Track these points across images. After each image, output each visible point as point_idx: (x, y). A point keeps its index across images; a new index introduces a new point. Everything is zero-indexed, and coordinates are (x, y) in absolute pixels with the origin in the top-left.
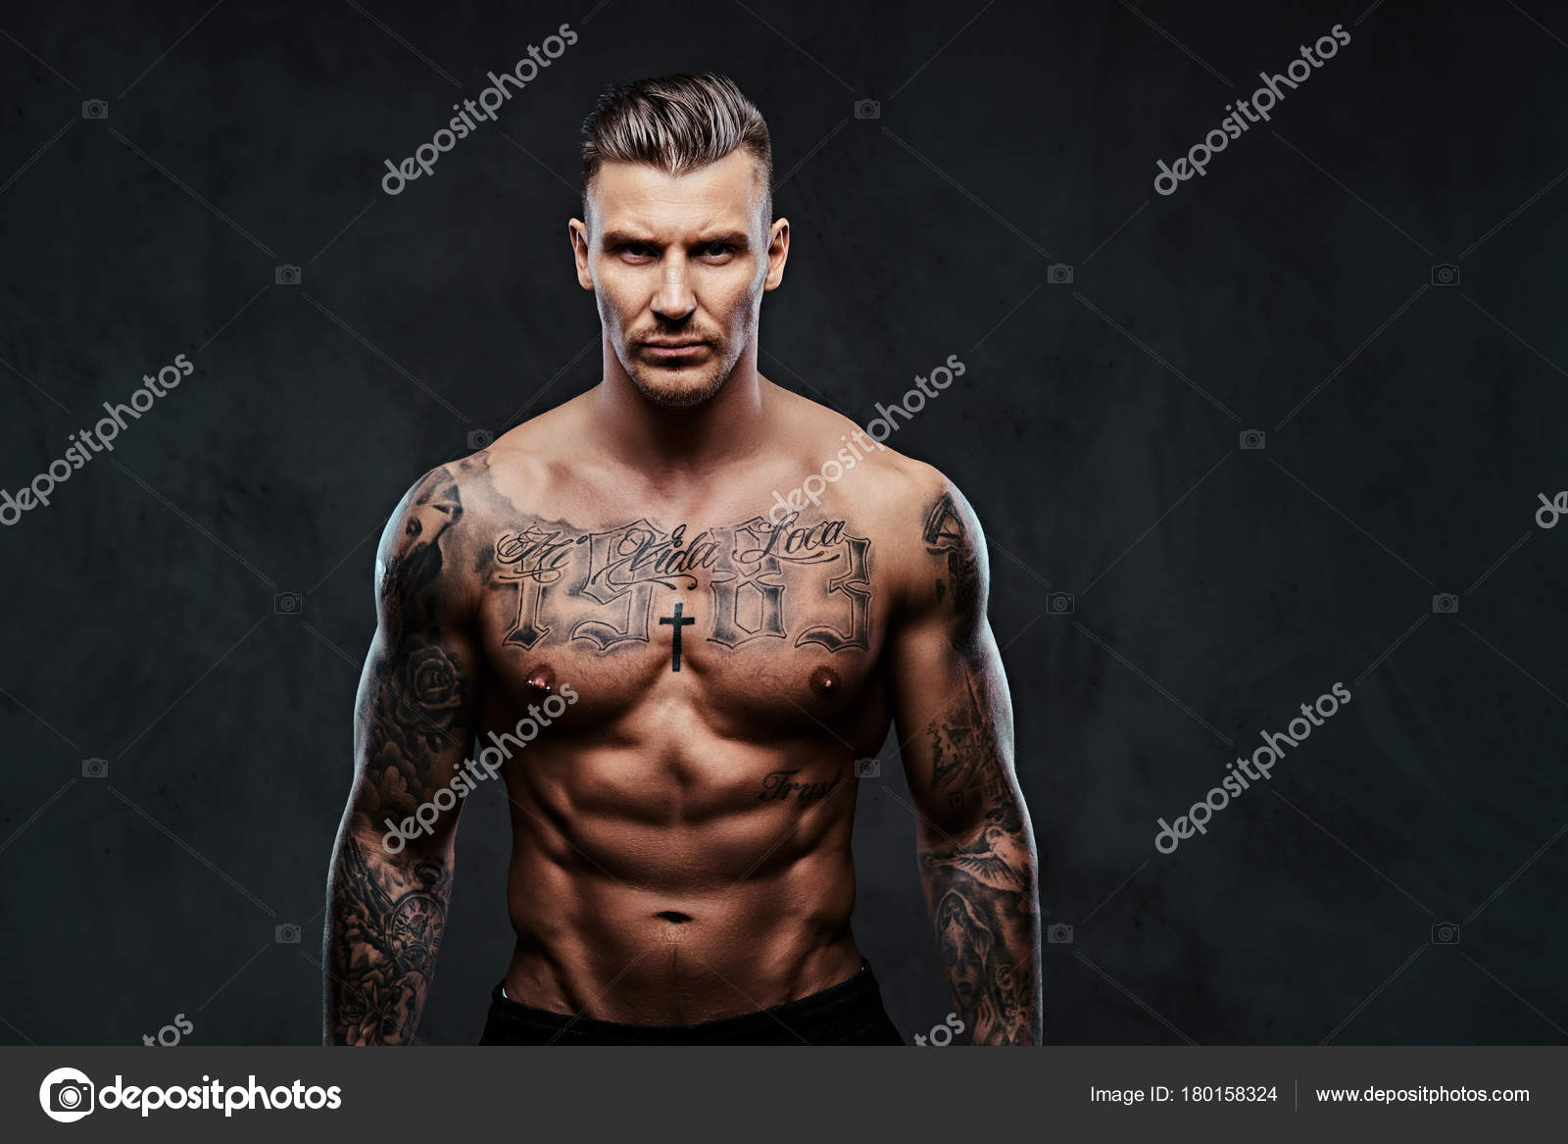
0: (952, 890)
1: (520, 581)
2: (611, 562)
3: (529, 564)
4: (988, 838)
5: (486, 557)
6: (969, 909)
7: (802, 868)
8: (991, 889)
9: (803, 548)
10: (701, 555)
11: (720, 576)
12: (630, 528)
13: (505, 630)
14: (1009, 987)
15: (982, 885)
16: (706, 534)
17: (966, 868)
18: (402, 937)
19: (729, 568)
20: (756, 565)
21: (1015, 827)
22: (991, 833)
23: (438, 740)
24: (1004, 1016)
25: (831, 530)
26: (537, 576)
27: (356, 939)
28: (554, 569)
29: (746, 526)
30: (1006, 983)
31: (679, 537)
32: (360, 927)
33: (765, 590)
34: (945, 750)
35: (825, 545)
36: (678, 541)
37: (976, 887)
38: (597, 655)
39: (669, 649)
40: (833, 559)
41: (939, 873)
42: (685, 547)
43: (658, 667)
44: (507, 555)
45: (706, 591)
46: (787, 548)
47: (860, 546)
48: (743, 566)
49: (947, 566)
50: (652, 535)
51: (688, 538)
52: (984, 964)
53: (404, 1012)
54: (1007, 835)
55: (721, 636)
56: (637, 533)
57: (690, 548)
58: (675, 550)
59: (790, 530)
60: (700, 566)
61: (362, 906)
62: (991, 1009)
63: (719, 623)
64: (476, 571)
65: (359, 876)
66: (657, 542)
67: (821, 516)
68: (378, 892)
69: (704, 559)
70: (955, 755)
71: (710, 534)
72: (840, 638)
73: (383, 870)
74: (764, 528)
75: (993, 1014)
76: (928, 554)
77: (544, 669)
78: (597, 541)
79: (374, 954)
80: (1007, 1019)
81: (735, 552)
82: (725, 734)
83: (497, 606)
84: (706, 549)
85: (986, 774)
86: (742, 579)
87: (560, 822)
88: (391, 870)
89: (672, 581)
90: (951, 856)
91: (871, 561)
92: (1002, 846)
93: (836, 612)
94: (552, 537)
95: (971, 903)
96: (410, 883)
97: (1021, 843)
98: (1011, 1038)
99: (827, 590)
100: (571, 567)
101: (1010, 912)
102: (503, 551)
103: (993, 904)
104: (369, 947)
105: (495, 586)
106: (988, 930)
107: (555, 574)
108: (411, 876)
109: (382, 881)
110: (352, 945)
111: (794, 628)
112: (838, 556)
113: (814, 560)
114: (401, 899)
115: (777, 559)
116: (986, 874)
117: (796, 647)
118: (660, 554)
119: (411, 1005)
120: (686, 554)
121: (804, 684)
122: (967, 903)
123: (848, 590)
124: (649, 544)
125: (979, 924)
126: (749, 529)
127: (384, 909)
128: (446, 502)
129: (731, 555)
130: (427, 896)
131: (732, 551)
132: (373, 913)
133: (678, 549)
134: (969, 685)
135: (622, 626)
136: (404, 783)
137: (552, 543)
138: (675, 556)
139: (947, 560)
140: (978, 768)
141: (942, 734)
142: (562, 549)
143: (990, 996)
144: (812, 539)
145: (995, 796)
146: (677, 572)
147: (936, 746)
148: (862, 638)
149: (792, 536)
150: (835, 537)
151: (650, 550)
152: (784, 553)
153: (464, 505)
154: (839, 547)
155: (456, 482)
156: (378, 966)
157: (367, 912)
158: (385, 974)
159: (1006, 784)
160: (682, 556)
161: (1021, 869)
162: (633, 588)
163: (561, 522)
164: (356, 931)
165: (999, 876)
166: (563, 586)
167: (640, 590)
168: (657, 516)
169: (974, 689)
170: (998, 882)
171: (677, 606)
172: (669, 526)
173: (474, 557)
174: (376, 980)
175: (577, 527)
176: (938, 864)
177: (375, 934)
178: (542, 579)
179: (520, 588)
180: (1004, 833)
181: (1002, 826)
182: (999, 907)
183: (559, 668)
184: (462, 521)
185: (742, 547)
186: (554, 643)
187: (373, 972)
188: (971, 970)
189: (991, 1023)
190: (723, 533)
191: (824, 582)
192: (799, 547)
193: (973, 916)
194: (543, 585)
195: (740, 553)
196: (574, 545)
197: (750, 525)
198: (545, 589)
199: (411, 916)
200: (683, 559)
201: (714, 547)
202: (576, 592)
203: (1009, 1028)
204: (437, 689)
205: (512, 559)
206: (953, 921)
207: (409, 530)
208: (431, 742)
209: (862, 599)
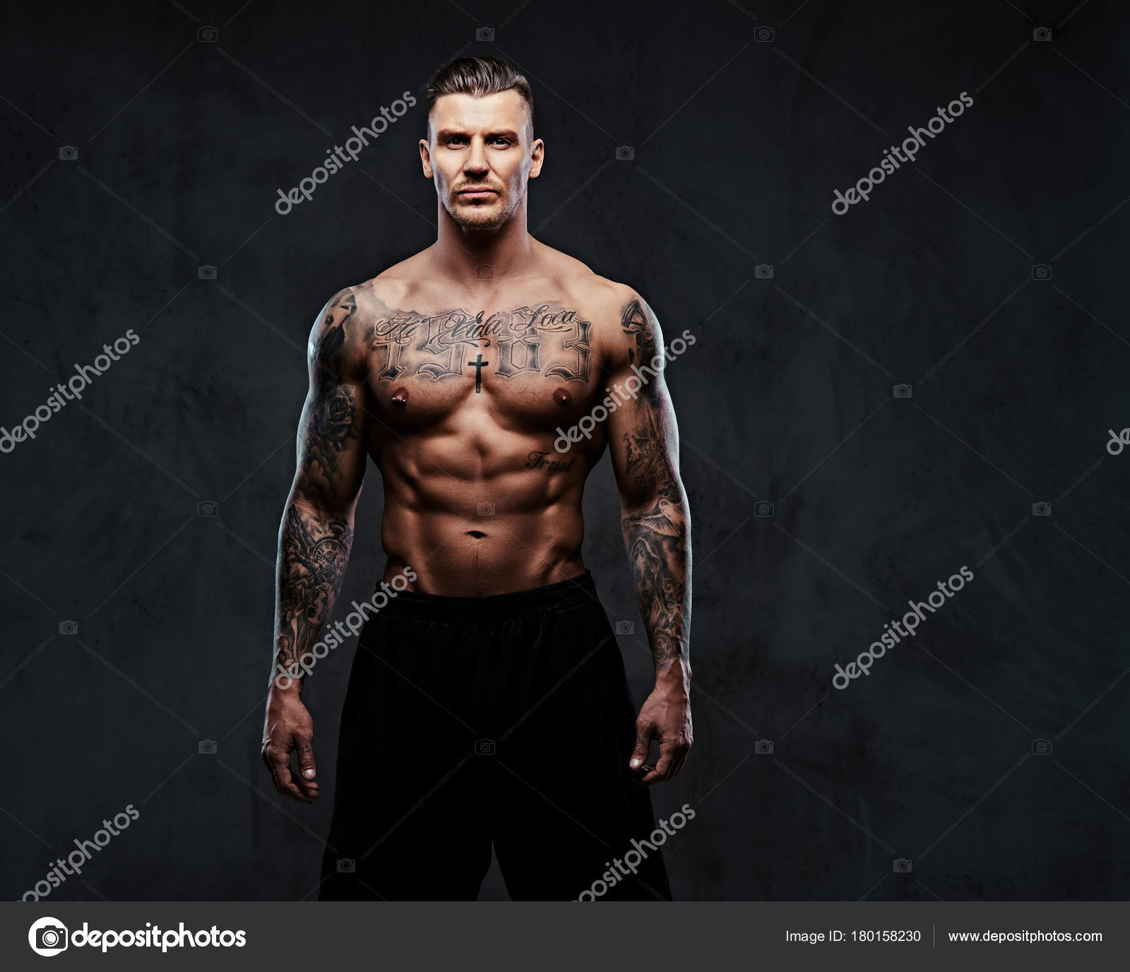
0: (640, 538)
1: (388, 344)
2: (441, 332)
3: (394, 335)
4: (660, 506)
5: (370, 333)
6: (648, 547)
7: (551, 511)
8: (661, 535)
9: (551, 324)
10: (492, 327)
11: (502, 338)
12: (450, 314)
13: (380, 371)
14: (670, 592)
15: (656, 533)
16: (495, 315)
17: (647, 524)
18: (319, 561)
19: (508, 333)
20: (524, 333)
21: (677, 500)
22: (662, 503)
23: (340, 444)
24: (667, 608)
25: (568, 316)
26: (398, 341)
27: (293, 561)
28: (408, 337)
29: (518, 311)
30: (669, 589)
31: (480, 318)
32: (295, 554)
33: (528, 345)
34: (634, 450)
35: (564, 323)
36: (479, 320)
37: (652, 535)
38: (432, 381)
39: (475, 380)
40: (568, 330)
41: (632, 529)
42: (483, 323)
43: (466, 391)
44: (382, 331)
45: (495, 347)
46: (542, 323)
47: (585, 326)
48: (515, 332)
49: (635, 341)
50: (465, 317)
51: (485, 319)
52: (656, 578)
53: (321, 605)
54: (671, 504)
55: (503, 371)
56: (456, 316)
57: (486, 325)
58: (478, 325)
59: (544, 314)
60: (491, 333)
61: (297, 542)
62: (660, 604)
63: (501, 364)
64: (364, 341)
65: (296, 525)
66: (467, 321)
67: (562, 308)
68: (306, 534)
69: (494, 329)
70: (639, 454)
71: (497, 316)
72: (571, 373)
73: (309, 522)
74: (529, 313)
75: (660, 607)
76: (624, 333)
77: (402, 390)
78: (433, 321)
79: (303, 570)
80: (668, 610)
81: (511, 325)
82: (506, 428)
83: (375, 359)
84: (495, 324)
85: (658, 467)
86: (515, 340)
87: (412, 482)
88: (315, 523)
89: (476, 342)
90: (639, 519)
91: (591, 334)
92: (668, 510)
93: (570, 359)
94: (407, 320)
95: (650, 544)
96: (326, 532)
97: (680, 510)
98: (670, 620)
99: (565, 346)
100: (418, 335)
101: (672, 548)
102: (380, 329)
103: (662, 544)
104: (300, 565)
105: (374, 349)
106: (658, 558)
107: (408, 340)
108: (327, 529)
109: (309, 529)
110: (291, 564)
111: (545, 366)
112: (571, 329)
113: (557, 330)
114: (320, 540)
115: (535, 329)
116: (658, 526)
117: (546, 376)
118: (469, 327)
119: (325, 601)
120: (484, 327)
121: (550, 398)
122: (647, 544)
123: (577, 348)
124: (463, 322)
125: (653, 555)
126: (520, 313)
127: (310, 545)
128: (347, 304)
129: (509, 328)
130: (336, 541)
131: (509, 324)
132: (304, 548)
133: (480, 324)
134: (649, 414)
135: (446, 366)
136: (322, 470)
137: (407, 323)
138: (477, 329)
139: (635, 337)
140: (653, 463)
141: (632, 441)
142: (413, 326)
143: (659, 596)
144: (556, 319)
145: (664, 481)
146: (479, 337)
147: (628, 448)
148: (584, 375)
149: (545, 317)
150: (570, 319)
151: (463, 325)
152: (539, 326)
153: (357, 305)
154: (572, 325)
155: (354, 293)
156: (305, 576)
157: (300, 545)
158: (309, 581)
159: (671, 475)
160: (481, 328)
161: (679, 524)
162: (453, 345)
163: (412, 312)
164: (293, 556)
165: (666, 527)
166: (413, 345)
167: (457, 347)
168: (467, 307)
169: (653, 417)
170: (665, 531)
171: (478, 356)
172: (474, 313)
173: (363, 333)
174: (303, 584)
175: (422, 314)
176: (631, 523)
177: (304, 558)
178: (401, 342)
179: (389, 348)
180: (669, 503)
181: (668, 499)
182: (665, 545)
183: (410, 388)
184: (356, 313)
185: (515, 322)
186: (408, 375)
187: (301, 580)
188: (648, 583)
189: (659, 612)
190: (505, 314)
191: (563, 343)
192: (549, 323)
193: (650, 551)
194: (401, 345)
195: (514, 325)
196: (420, 323)
197: (521, 311)
198: (402, 348)
199: (326, 551)
200: (483, 330)
201: (499, 322)
202: (420, 348)
203: (669, 615)
204: (339, 413)
205: (384, 333)
206: (639, 555)
207: (327, 322)
208: (336, 445)
209: (585, 353)
